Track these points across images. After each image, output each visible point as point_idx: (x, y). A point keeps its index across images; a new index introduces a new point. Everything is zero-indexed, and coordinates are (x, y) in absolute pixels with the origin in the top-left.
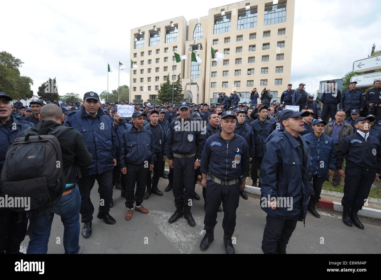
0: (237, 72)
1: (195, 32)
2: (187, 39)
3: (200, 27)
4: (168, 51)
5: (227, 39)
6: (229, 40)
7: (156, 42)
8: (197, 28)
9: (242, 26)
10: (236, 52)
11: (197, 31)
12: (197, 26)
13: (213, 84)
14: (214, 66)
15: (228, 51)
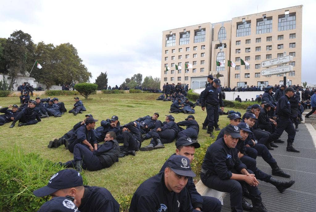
0: (257, 66)
1: (219, 33)
2: (213, 40)
3: (224, 30)
4: (196, 50)
5: (248, 41)
6: (249, 41)
7: (186, 42)
8: (221, 30)
9: (260, 31)
10: (256, 51)
11: (221, 33)
12: (221, 29)
13: (237, 75)
14: (237, 61)
15: (249, 50)
